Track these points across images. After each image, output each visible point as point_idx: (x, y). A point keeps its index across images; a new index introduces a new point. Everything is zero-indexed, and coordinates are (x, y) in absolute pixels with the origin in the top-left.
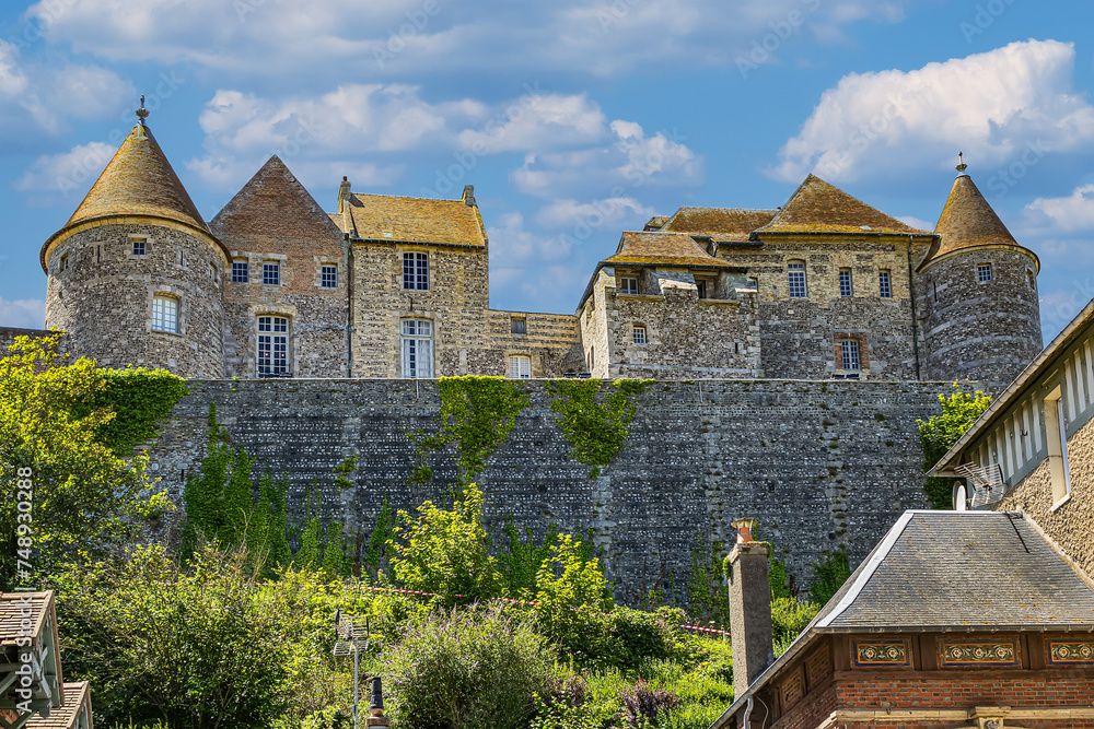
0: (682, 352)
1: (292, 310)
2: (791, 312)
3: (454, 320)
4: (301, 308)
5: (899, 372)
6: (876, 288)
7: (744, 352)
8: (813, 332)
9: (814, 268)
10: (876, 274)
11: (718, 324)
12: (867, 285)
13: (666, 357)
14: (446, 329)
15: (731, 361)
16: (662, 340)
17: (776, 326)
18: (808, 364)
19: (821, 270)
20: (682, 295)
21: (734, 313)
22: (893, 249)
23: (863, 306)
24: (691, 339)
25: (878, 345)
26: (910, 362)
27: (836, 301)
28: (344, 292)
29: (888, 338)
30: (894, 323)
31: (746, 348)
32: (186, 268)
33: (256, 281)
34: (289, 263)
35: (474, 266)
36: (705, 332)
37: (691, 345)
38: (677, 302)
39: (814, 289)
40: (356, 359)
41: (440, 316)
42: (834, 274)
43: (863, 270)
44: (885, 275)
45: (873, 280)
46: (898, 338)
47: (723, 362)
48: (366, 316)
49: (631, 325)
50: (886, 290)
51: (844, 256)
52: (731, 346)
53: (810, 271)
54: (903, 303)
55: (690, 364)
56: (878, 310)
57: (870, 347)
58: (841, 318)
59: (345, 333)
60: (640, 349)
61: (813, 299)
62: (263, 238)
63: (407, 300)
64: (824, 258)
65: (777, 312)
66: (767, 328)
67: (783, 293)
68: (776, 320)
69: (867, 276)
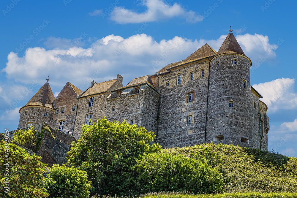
0: (123, 112)
1: (65, 119)
2: (176, 89)
3: (97, 112)
4: (67, 118)
5: (203, 100)
6: (199, 76)
7: (138, 107)
8: (181, 94)
9: (183, 74)
10: (200, 71)
11: (133, 101)
12: (197, 75)
13: (119, 114)
14: (95, 115)
15: (135, 111)
16: (118, 109)
17: (172, 94)
18: (179, 103)
19: (185, 75)
20: (125, 95)
21: (137, 97)
22: (205, 62)
23: (195, 82)
24: (126, 107)
25: (198, 93)
26: (206, 96)
27: (188, 83)
28: (76, 111)
29: (201, 90)
30: (203, 85)
31: (139, 106)
32: (35, 115)
33: (59, 113)
34: (66, 107)
35: (104, 97)
36: (130, 104)
37: (125, 109)
38: (123, 98)
39: (182, 81)
40: (75, 128)
41: (94, 112)
42: (188, 74)
43: (196, 71)
44: (202, 71)
45: (199, 74)
46: (204, 89)
47: (133, 112)
48: (79, 116)
49: (112, 107)
50: (202, 75)
51: (191, 69)
52: (135, 107)
53: (182, 76)
54: (207, 78)
55: (124, 114)
56: (199, 82)
57: (195, 94)
58: (189, 87)
59: (74, 122)
60: (113, 113)
61: (182, 84)
62: (62, 102)
63: (88, 110)
64: (186, 71)
65: (173, 90)
66: (169, 96)
67: (175, 84)
68: (172, 93)
69: (197, 73)
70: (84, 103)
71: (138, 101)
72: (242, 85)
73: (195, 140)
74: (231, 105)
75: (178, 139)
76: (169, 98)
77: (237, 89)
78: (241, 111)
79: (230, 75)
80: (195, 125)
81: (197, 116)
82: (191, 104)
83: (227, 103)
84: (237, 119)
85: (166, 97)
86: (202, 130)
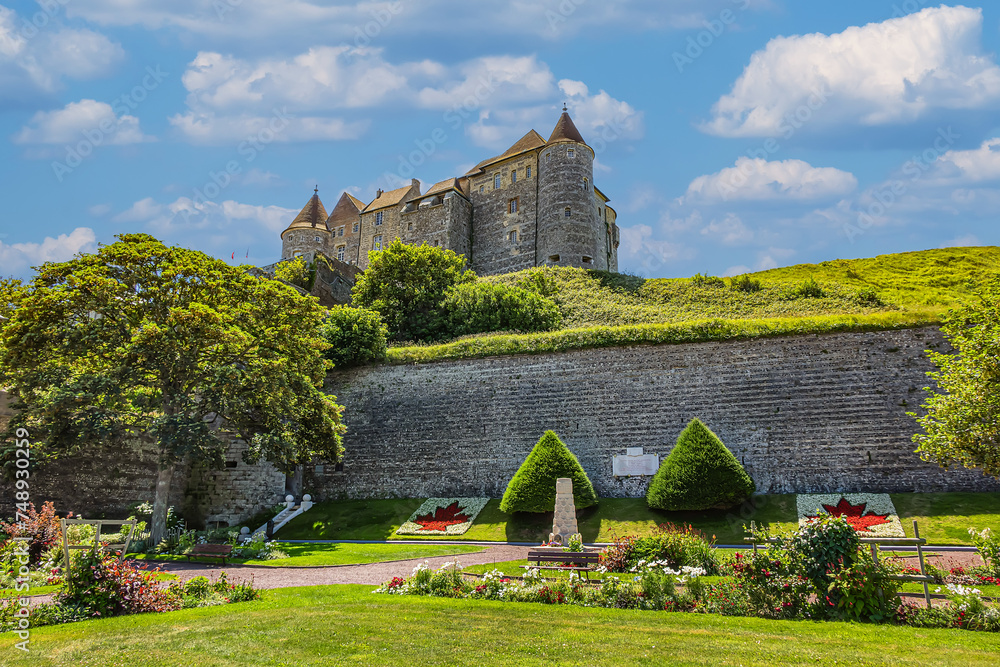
0: (423, 230)
1: (345, 243)
2: (494, 195)
3: (388, 233)
4: (348, 241)
5: (531, 208)
6: (524, 175)
7: (444, 223)
8: (500, 201)
9: (502, 174)
10: (525, 169)
11: (436, 215)
12: (521, 175)
13: (418, 233)
14: (385, 237)
15: (440, 228)
16: (417, 227)
17: (488, 203)
18: (498, 215)
19: (505, 174)
20: (425, 207)
21: (442, 209)
22: (532, 156)
23: (519, 184)
24: (427, 223)
25: (523, 199)
26: (534, 203)
27: (510, 186)
28: (359, 233)
29: (527, 195)
30: (530, 188)
31: (445, 221)
32: (304, 241)
33: (337, 236)
34: (345, 227)
35: (395, 211)
36: (432, 219)
37: (427, 226)
38: (423, 210)
39: (502, 183)
40: (360, 255)
41: (384, 232)
42: (509, 173)
43: (520, 169)
44: (528, 167)
45: (524, 173)
46: (531, 193)
47: (437, 229)
48: (364, 239)
49: (408, 224)
50: (528, 175)
51: (513, 166)
52: (440, 222)
53: (501, 177)
54: (534, 178)
55: (426, 233)
56: (525, 184)
57: (520, 201)
58: (511, 192)
59: (358, 247)
60: (409, 233)
61: (501, 188)
62: (340, 221)
63: (375, 230)
64: (506, 169)
65: (489, 197)
66: (485, 205)
67: (492, 188)
68: (488, 201)
69: (522, 171)
70: (369, 221)
71: (443, 214)
72: (583, 186)
73: (522, 263)
74: (568, 213)
75: (500, 263)
76: (484, 208)
77: (575, 192)
78: (582, 220)
79: (566, 172)
80: (521, 244)
81: (524, 231)
82: (514, 215)
83: (562, 211)
84: (577, 231)
85: (481, 206)
86: (531, 250)
